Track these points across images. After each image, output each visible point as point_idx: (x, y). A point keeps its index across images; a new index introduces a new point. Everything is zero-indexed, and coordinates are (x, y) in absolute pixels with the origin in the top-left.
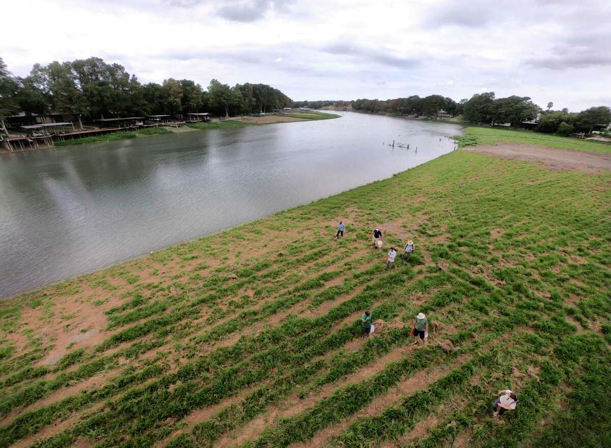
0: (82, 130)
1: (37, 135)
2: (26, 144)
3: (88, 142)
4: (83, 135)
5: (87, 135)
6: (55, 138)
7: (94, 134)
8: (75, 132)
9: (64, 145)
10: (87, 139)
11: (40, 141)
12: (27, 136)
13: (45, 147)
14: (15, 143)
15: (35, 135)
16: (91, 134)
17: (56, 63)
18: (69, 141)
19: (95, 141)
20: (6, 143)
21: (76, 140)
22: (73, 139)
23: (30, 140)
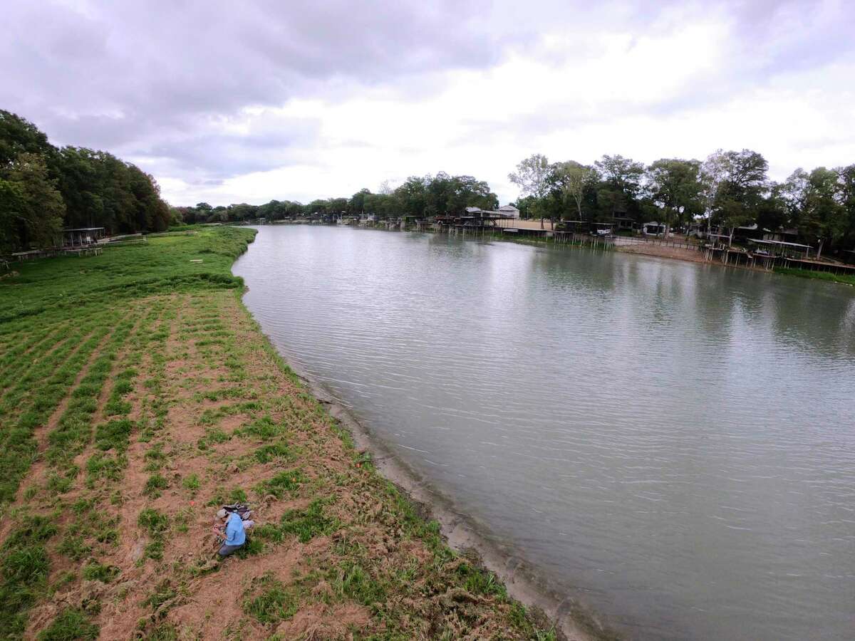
0: (818, 260)
1: (760, 252)
2: (743, 259)
3: (820, 278)
4: (815, 267)
5: (822, 268)
6: (779, 261)
7: (834, 269)
8: (807, 260)
9: (785, 273)
10: (820, 274)
11: (759, 260)
12: (749, 251)
13: (761, 270)
14: (733, 256)
15: (758, 251)
16: (827, 268)
17: (822, 169)
18: (794, 269)
19: (831, 279)
20: (724, 254)
21: (804, 271)
22: (800, 269)
23: (750, 257)
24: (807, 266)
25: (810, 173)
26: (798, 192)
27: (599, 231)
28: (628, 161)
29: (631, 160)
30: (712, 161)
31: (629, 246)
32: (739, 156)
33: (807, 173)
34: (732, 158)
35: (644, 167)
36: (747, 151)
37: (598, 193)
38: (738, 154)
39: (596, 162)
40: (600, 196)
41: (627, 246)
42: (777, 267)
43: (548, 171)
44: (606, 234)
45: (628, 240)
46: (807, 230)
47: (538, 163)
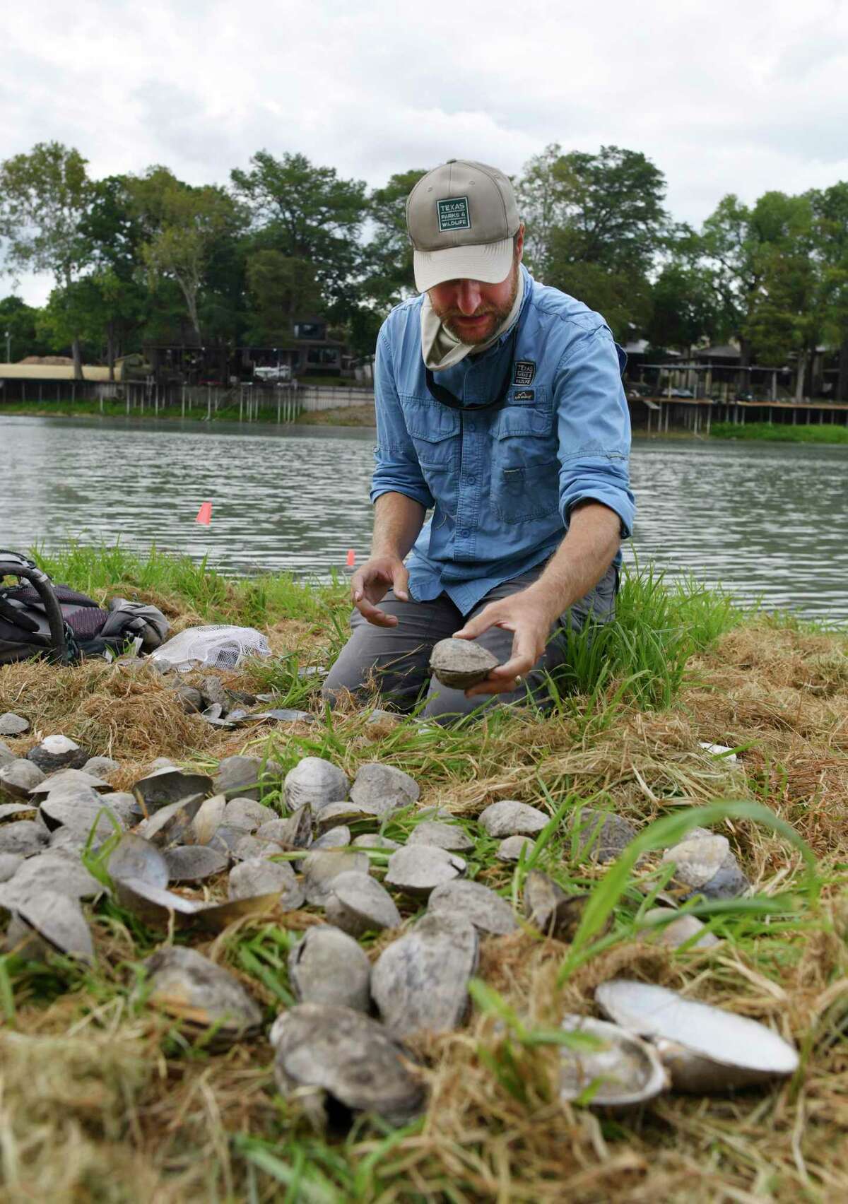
0: (800, 399)
1: (675, 392)
4: (799, 415)
5: (813, 416)
6: (719, 412)
9: (739, 434)
11: (677, 413)
13: (683, 436)
15: (670, 392)
16: (825, 416)
21: (780, 427)
22: (770, 424)
23: (654, 407)
24: (782, 416)
25: (752, 206)
26: (730, 254)
27: (260, 371)
28: (324, 173)
29: (333, 172)
30: (537, 173)
31: (345, 409)
32: (594, 163)
33: (746, 208)
34: (580, 171)
35: (368, 193)
36: (613, 149)
37: (250, 259)
38: (593, 158)
39: (236, 175)
40: (256, 267)
41: (339, 409)
42: (718, 425)
43: (87, 202)
44: (281, 379)
45: (338, 395)
46: (767, 334)
47: (56, 176)
